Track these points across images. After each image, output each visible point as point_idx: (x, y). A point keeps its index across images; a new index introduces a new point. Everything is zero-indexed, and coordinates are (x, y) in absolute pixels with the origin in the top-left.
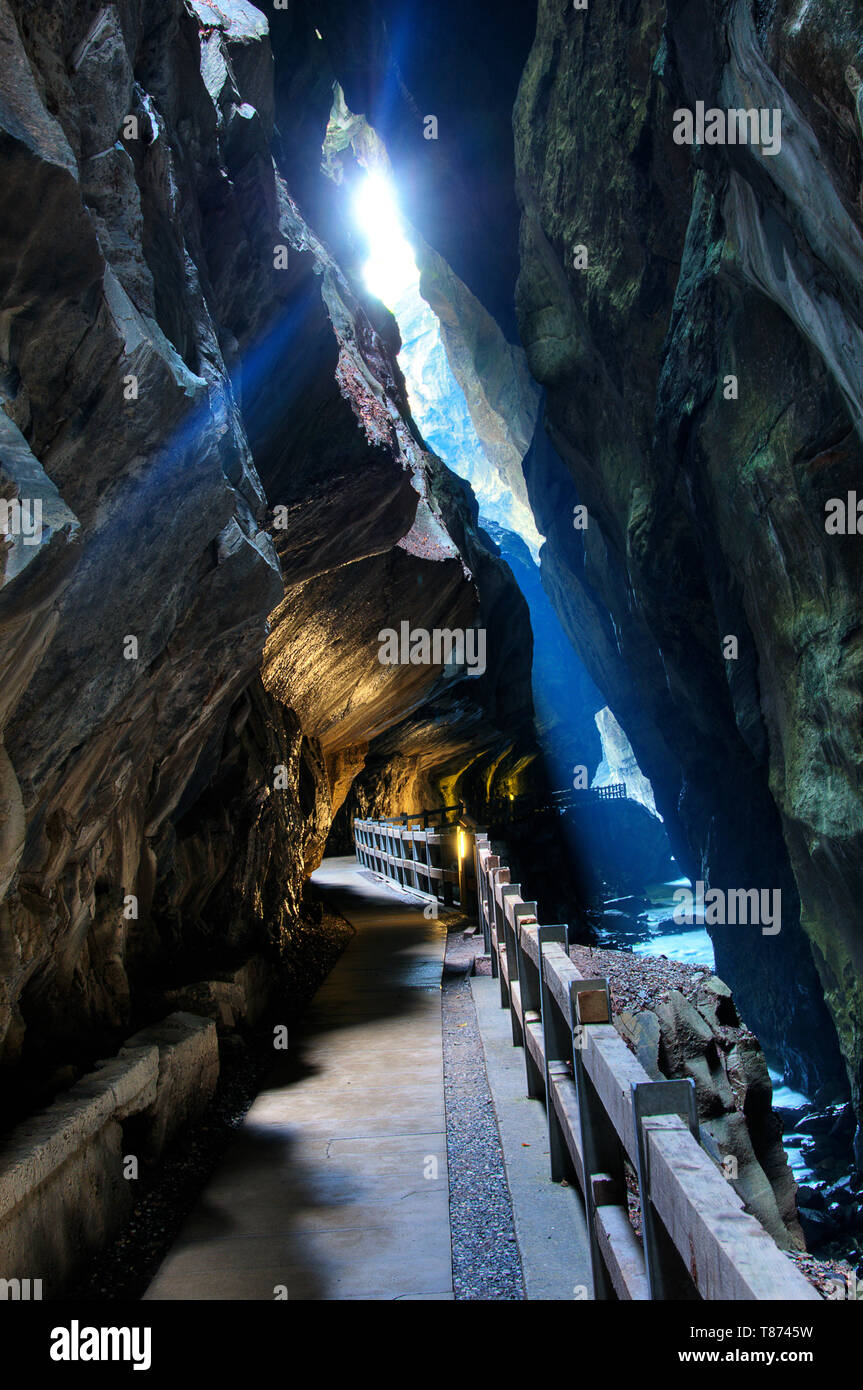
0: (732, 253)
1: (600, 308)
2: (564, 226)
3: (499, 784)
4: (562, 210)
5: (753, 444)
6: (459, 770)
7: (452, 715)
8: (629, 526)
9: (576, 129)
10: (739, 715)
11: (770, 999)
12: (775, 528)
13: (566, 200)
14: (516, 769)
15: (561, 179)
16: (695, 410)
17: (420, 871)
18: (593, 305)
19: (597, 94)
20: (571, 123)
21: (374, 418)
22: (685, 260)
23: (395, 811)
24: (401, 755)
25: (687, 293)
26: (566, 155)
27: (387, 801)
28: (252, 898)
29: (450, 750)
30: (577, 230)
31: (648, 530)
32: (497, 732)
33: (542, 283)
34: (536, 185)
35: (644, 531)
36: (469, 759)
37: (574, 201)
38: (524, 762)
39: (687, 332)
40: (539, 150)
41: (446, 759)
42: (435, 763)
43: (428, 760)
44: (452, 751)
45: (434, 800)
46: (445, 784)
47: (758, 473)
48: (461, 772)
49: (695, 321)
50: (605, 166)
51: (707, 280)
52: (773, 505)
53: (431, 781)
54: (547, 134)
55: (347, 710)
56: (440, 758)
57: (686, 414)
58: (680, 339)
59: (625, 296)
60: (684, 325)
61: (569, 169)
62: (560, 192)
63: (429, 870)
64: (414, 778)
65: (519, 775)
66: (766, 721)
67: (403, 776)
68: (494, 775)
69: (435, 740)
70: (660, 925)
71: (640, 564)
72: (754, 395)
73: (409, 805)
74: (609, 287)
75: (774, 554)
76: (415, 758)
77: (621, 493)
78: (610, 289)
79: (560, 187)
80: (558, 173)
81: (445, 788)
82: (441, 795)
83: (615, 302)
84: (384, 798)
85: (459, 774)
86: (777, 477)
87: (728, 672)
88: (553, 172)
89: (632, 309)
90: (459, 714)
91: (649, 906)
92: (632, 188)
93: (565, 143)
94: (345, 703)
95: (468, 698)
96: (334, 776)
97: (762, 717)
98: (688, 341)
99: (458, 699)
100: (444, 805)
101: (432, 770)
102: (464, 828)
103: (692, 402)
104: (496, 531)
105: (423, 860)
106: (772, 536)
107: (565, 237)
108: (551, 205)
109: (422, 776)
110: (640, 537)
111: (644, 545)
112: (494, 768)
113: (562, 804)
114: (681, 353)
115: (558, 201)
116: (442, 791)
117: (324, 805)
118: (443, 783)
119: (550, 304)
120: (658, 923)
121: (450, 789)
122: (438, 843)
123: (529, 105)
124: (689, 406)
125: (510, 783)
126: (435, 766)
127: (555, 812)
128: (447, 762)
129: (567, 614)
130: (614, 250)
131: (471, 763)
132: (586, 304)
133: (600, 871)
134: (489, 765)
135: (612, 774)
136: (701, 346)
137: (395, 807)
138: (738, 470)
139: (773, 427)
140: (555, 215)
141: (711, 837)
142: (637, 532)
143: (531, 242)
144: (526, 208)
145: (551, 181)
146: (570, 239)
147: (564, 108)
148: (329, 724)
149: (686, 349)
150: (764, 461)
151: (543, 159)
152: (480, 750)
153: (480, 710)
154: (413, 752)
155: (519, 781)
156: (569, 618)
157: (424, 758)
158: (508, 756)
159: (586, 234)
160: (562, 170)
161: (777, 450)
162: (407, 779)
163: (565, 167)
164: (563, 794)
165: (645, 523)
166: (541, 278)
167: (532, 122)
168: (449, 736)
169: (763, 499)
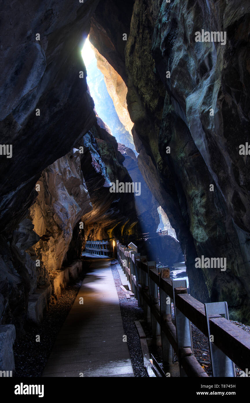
0: (173, 109)
1: (148, 106)
2: (138, 84)
3: (126, 231)
4: (138, 79)
5: (180, 151)
6: (113, 227)
7: (110, 212)
8: (157, 162)
9: (141, 60)
10: (183, 213)
11: (203, 292)
12: (186, 170)
13: (139, 77)
14: (131, 227)
15: (137, 72)
16: (167, 142)
17: (105, 251)
18: (146, 105)
19: (146, 54)
20: (140, 58)
21: (97, 168)
22: (164, 107)
23: (95, 239)
24: (97, 224)
25: (165, 115)
26: (138, 66)
27: (93, 237)
28: (77, 251)
29: (110, 222)
30: (142, 85)
31: (162, 163)
32: (124, 216)
33: (133, 96)
34: (131, 71)
35: (161, 163)
36: (116, 224)
37: (140, 78)
38: (134, 224)
39: (165, 125)
40: (132, 63)
41: (109, 224)
42: (106, 225)
43: (104, 225)
44: (111, 222)
45: (106, 236)
46: (109, 232)
47: (181, 158)
48: (113, 228)
49: (166, 122)
50: (148, 71)
51: (169, 114)
52: (185, 165)
53: (105, 231)
54: (134, 59)
55: (90, 216)
56: (108, 224)
57: (165, 143)
58: (163, 126)
59: (154, 104)
60: (164, 123)
61: (139, 69)
62: (137, 75)
63: (106, 250)
64: (100, 230)
65: (132, 228)
66: (188, 214)
67: (97, 229)
68: (124, 229)
69: (106, 219)
70: (177, 275)
71: (161, 172)
72: (180, 140)
73: (99, 237)
74: (150, 101)
75: (186, 176)
76: (100, 224)
77: (155, 152)
78: (151, 102)
79: (137, 74)
80: (136, 70)
81: (109, 233)
82: (108, 235)
83: (151, 105)
84: (92, 236)
85: (113, 229)
86: (185, 159)
87: (180, 202)
88: (135, 69)
89: (156, 108)
90: (113, 212)
91: (174, 269)
92: (154, 79)
93: (138, 63)
94: (90, 215)
95: (115, 207)
96: (87, 230)
97: (188, 213)
98: (165, 127)
99: (112, 208)
100: (109, 237)
101: (105, 227)
102: (115, 240)
103: (166, 140)
104: (124, 148)
105: (105, 248)
106: (185, 172)
107: (139, 87)
108: (135, 77)
109: (102, 229)
110: (160, 165)
111: (161, 167)
112: (124, 226)
113: (146, 237)
114: (164, 129)
115: (137, 77)
116: (108, 233)
117: (86, 236)
118: (108, 231)
119: (135, 101)
120: (176, 274)
121: (110, 233)
122: (108, 244)
123: (129, 51)
124: (166, 141)
125: (129, 231)
126: (106, 226)
127: (143, 240)
128: (110, 225)
129: (146, 177)
130: (151, 92)
131: (116, 225)
132: (144, 104)
133: (158, 259)
134: (122, 225)
135: (165, 227)
136: (168, 128)
137: (95, 238)
138: (177, 156)
139: (184, 148)
140: (136, 80)
141: (186, 246)
142: (160, 163)
143: (130, 85)
144: (129, 76)
145: (135, 71)
146: (140, 87)
147: (138, 54)
148: (87, 219)
149: (165, 128)
150: (183, 155)
151: (133, 65)
152: (119, 221)
153: (119, 210)
154: (100, 223)
155: (132, 230)
156: (147, 179)
157: (103, 224)
158: (128, 223)
159: (144, 86)
160: (137, 70)
161: (185, 153)
162: (98, 230)
163: (138, 69)
164: (147, 235)
165: (161, 161)
166: (133, 95)
167: (130, 55)
168: (110, 218)
169: (183, 163)
